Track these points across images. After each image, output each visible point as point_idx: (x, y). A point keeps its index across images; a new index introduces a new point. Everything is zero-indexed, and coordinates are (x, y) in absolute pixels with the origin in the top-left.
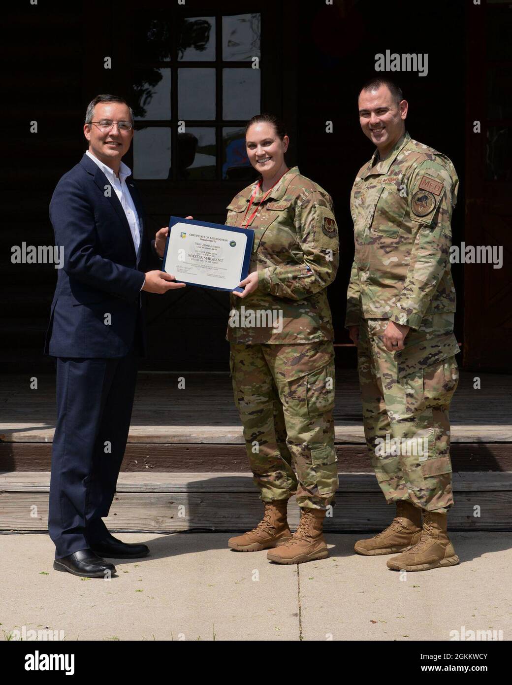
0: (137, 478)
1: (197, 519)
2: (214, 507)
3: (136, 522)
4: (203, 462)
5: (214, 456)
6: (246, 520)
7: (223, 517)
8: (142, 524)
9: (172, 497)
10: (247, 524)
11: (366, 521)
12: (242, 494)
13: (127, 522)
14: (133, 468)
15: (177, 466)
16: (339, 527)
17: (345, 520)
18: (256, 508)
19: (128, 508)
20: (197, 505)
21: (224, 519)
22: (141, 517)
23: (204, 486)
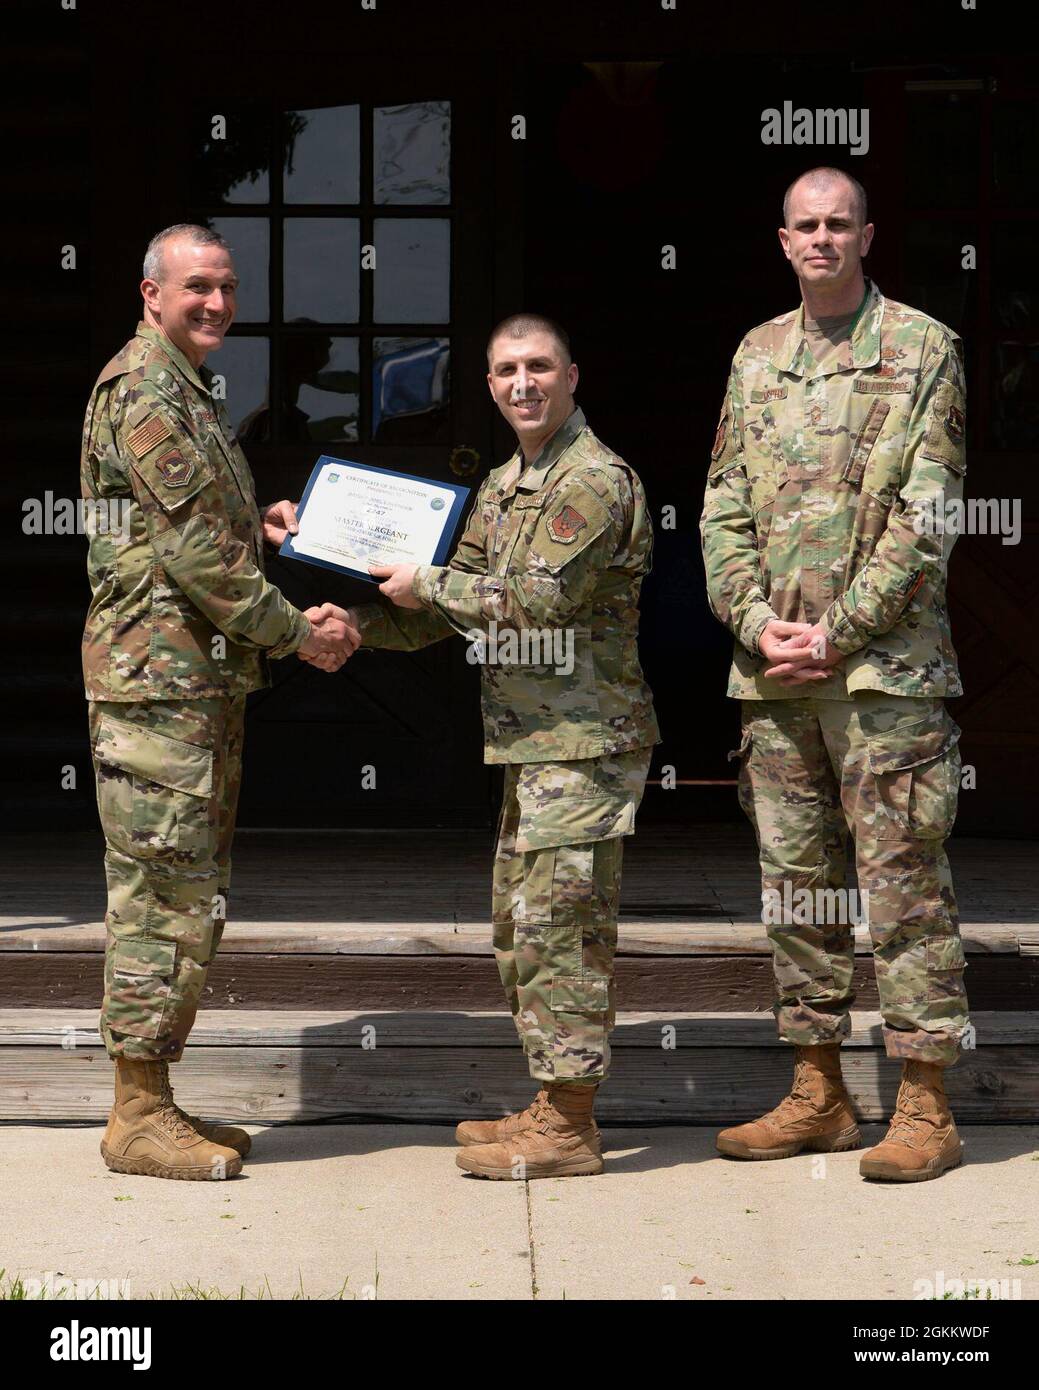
0: (212, 1019)
1: (329, 1097)
2: (363, 1075)
3: (213, 1103)
4: (341, 990)
5: (360, 979)
6: (424, 1101)
7: (381, 1095)
8: (223, 1108)
9: (283, 1055)
10: (426, 1107)
11: (658, 1104)
12: (417, 1050)
13: (195, 1103)
14: (205, 1002)
15: (291, 998)
16: (605, 1114)
17: (615, 1101)
18: (446, 1078)
19: (196, 1077)
20: (331, 1071)
21: (383, 1099)
22: (222, 1093)
23: (345, 1033)
